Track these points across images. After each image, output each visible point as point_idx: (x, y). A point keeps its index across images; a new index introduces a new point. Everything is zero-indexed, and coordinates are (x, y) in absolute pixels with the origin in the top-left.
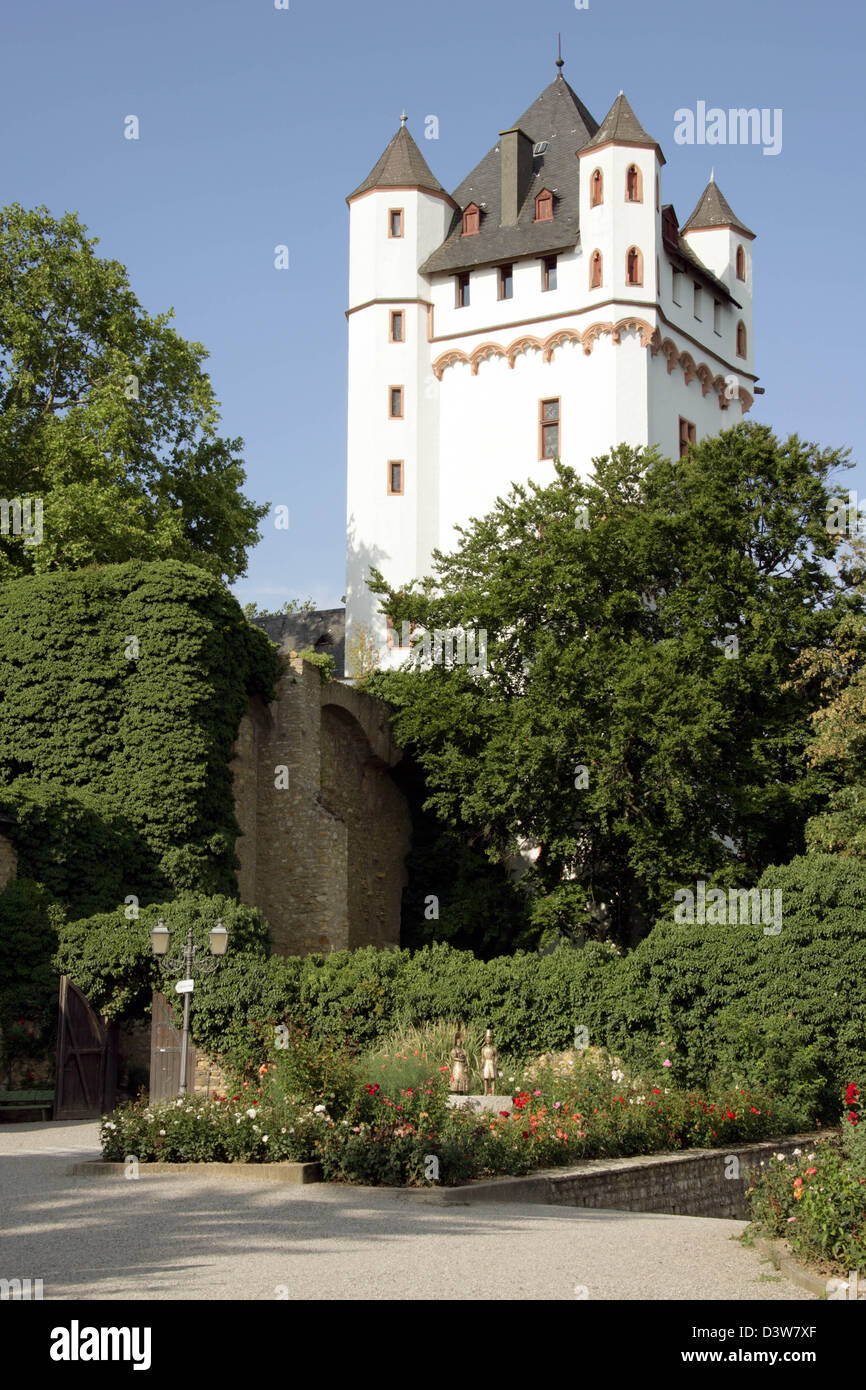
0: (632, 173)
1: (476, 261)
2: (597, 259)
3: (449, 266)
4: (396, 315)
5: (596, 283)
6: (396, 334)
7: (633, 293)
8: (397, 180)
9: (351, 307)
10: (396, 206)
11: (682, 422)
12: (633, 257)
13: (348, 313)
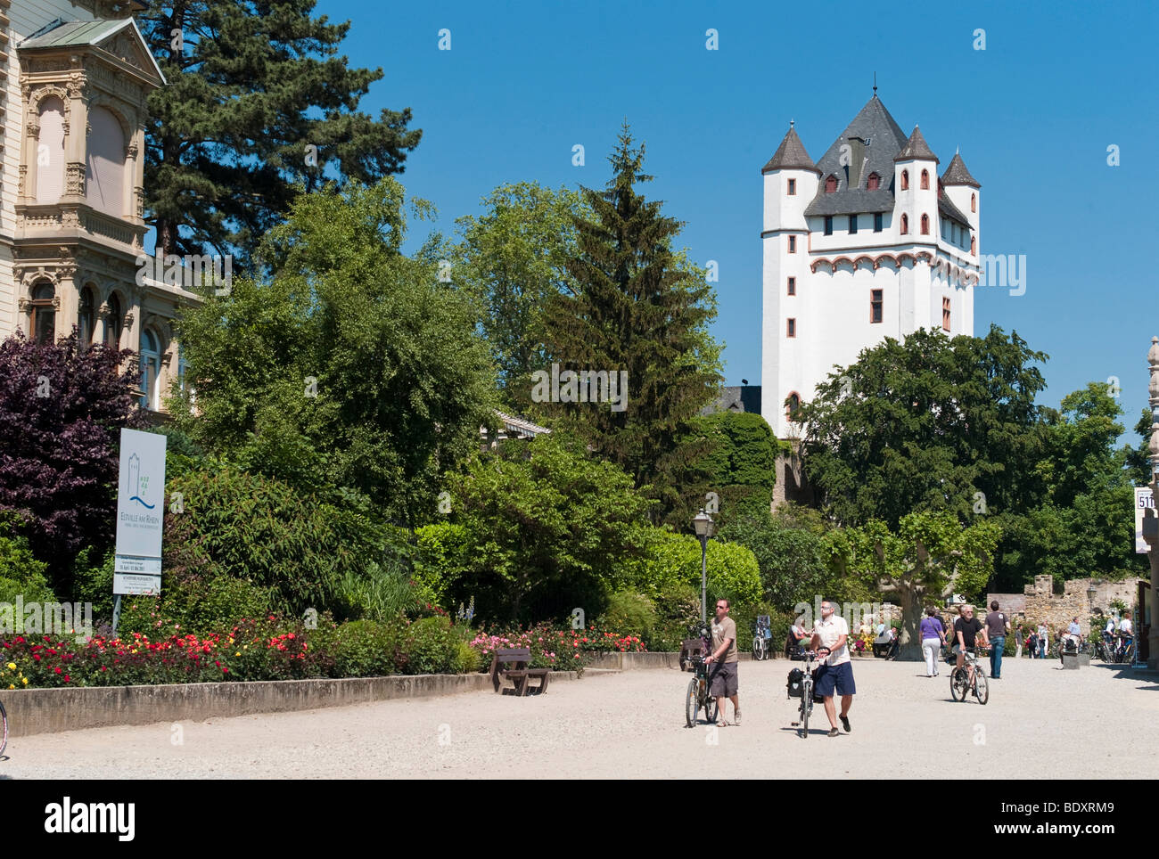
0: (925, 173)
1: (837, 212)
2: (905, 218)
3: (822, 213)
4: (792, 239)
5: (905, 231)
6: (792, 249)
7: (925, 239)
8: (793, 163)
9: (765, 230)
10: (792, 177)
11: (944, 299)
12: (925, 218)
13: (763, 235)
